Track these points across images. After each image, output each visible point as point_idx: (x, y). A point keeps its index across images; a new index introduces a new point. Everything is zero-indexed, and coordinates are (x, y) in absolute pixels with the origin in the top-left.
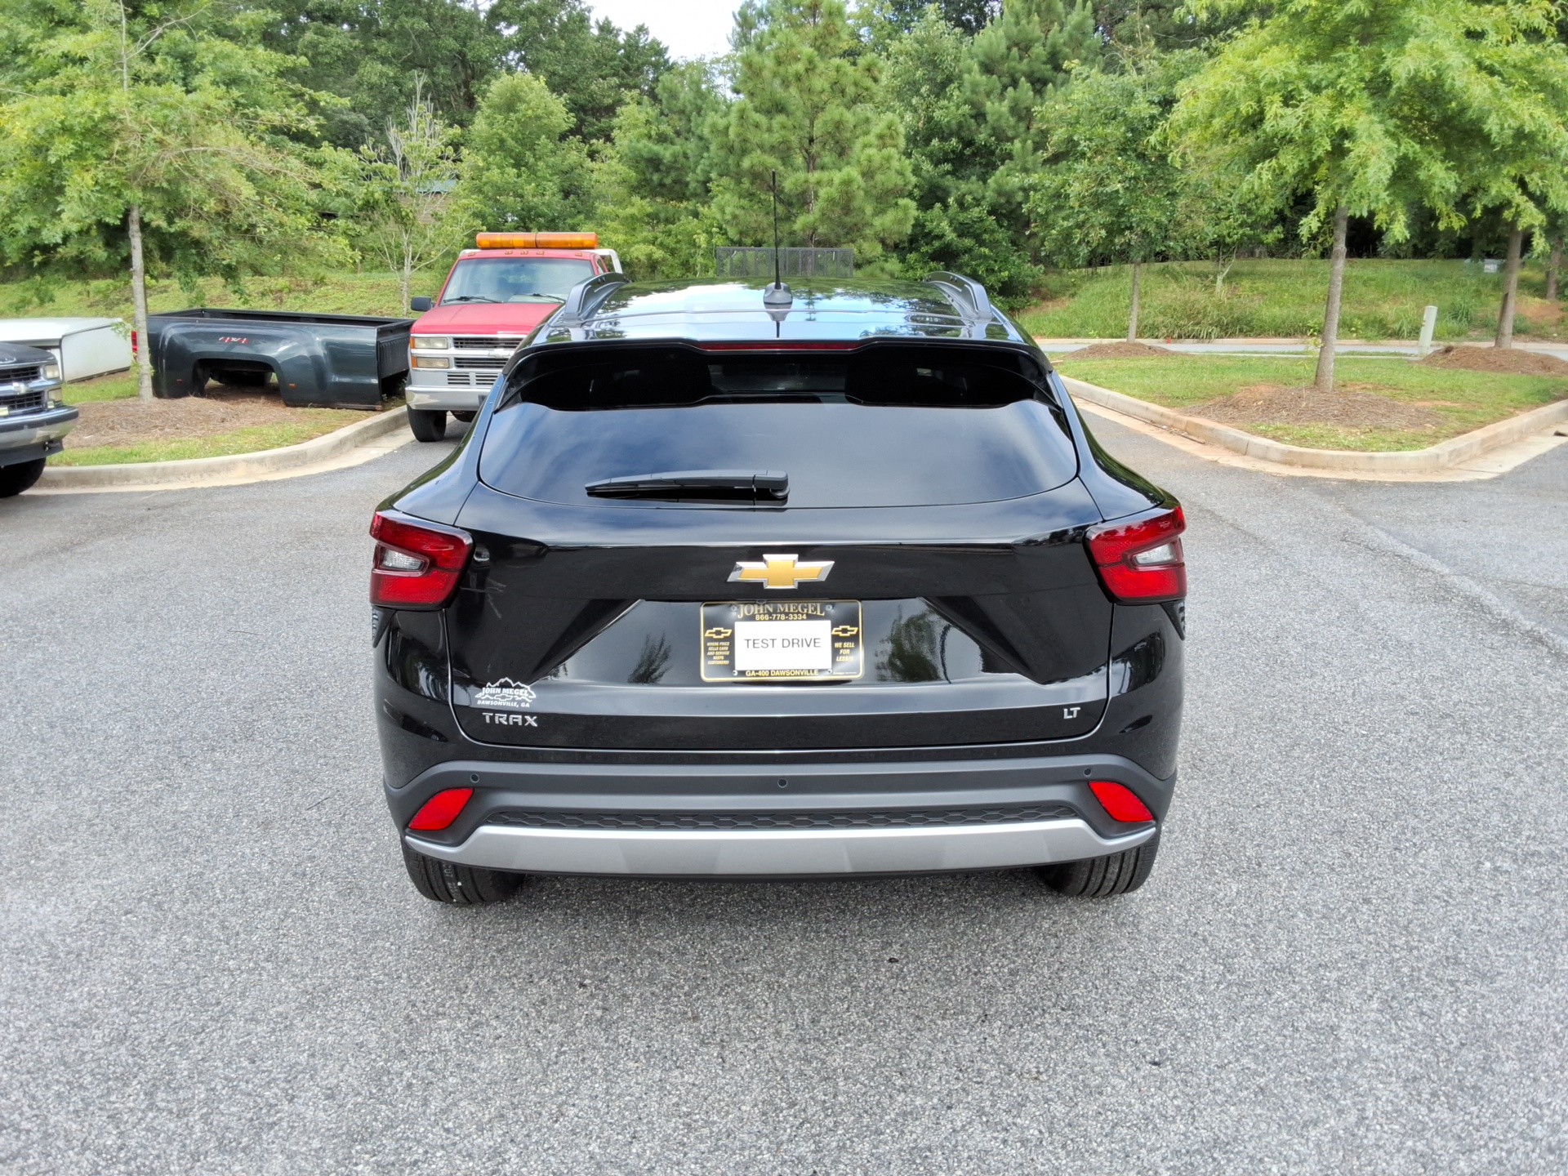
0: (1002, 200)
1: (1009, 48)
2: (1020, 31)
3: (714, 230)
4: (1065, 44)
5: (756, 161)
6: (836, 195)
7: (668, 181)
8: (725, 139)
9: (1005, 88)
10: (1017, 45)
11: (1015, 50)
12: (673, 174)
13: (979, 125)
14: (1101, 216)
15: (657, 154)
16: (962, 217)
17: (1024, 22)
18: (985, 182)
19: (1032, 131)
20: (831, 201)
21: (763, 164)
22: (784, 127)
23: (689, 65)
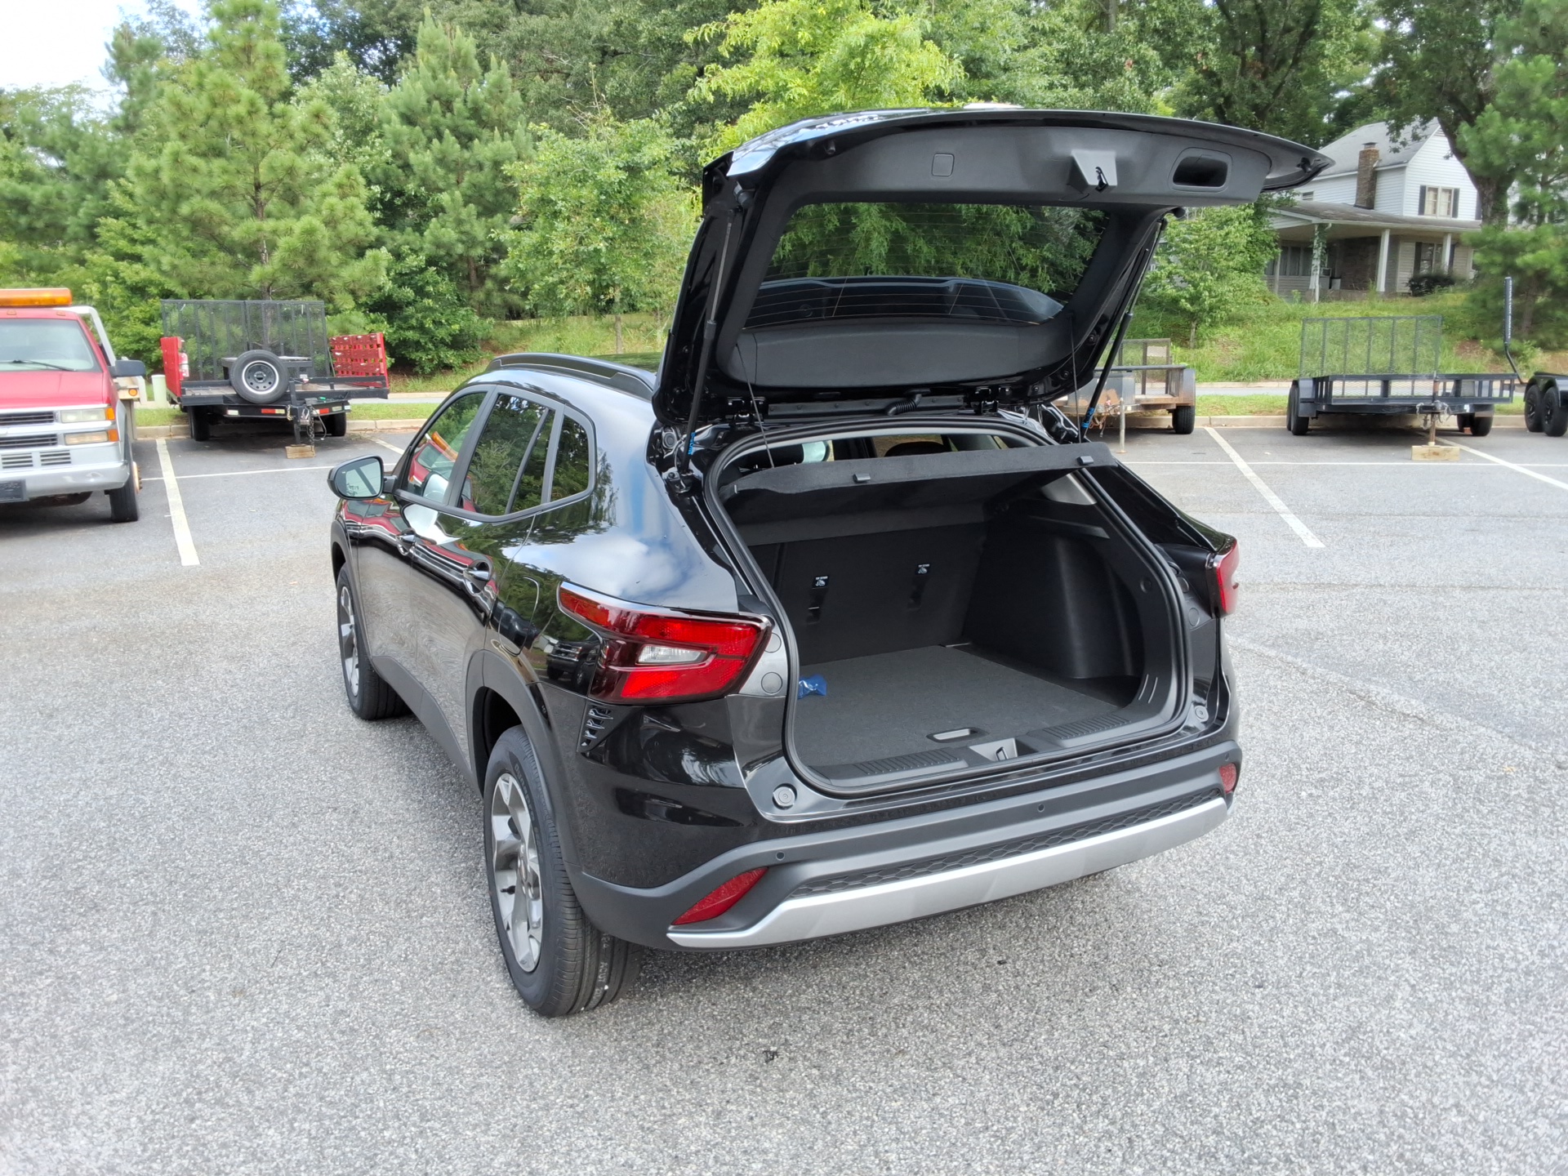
0: (442, 252)
1: (429, 102)
2: (438, 85)
3: (109, 278)
4: (486, 100)
5: (196, 206)
6: (299, 245)
7: (40, 224)
8: (155, 183)
9: (430, 140)
10: (437, 99)
11: (436, 103)
12: (46, 217)
13: (407, 176)
14: (585, 274)
15: (24, 195)
16: (399, 267)
17: (441, 76)
18: (422, 234)
19: (464, 184)
20: (293, 251)
21: (206, 211)
22: (225, 171)
23: (22, 95)
